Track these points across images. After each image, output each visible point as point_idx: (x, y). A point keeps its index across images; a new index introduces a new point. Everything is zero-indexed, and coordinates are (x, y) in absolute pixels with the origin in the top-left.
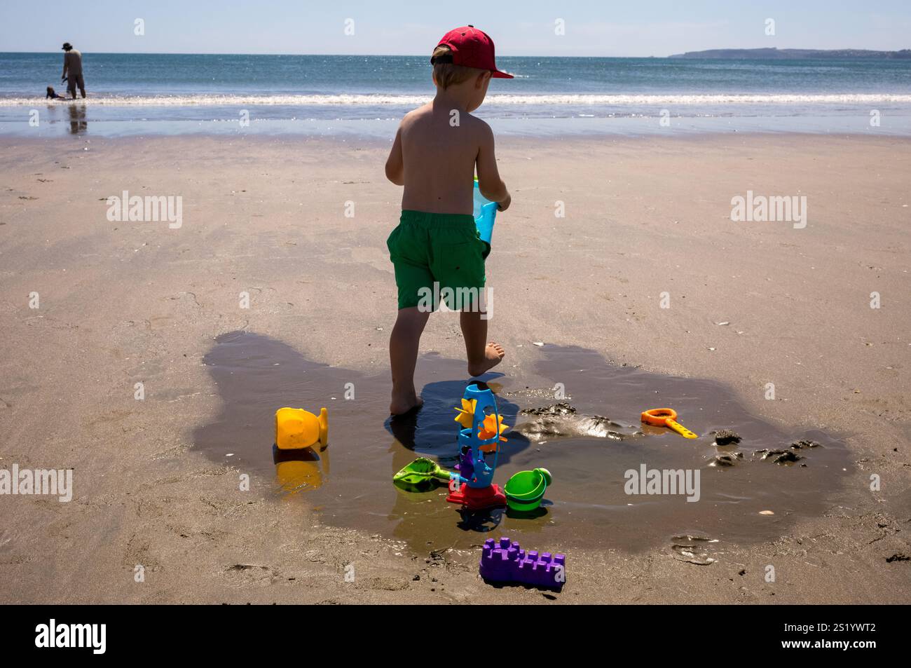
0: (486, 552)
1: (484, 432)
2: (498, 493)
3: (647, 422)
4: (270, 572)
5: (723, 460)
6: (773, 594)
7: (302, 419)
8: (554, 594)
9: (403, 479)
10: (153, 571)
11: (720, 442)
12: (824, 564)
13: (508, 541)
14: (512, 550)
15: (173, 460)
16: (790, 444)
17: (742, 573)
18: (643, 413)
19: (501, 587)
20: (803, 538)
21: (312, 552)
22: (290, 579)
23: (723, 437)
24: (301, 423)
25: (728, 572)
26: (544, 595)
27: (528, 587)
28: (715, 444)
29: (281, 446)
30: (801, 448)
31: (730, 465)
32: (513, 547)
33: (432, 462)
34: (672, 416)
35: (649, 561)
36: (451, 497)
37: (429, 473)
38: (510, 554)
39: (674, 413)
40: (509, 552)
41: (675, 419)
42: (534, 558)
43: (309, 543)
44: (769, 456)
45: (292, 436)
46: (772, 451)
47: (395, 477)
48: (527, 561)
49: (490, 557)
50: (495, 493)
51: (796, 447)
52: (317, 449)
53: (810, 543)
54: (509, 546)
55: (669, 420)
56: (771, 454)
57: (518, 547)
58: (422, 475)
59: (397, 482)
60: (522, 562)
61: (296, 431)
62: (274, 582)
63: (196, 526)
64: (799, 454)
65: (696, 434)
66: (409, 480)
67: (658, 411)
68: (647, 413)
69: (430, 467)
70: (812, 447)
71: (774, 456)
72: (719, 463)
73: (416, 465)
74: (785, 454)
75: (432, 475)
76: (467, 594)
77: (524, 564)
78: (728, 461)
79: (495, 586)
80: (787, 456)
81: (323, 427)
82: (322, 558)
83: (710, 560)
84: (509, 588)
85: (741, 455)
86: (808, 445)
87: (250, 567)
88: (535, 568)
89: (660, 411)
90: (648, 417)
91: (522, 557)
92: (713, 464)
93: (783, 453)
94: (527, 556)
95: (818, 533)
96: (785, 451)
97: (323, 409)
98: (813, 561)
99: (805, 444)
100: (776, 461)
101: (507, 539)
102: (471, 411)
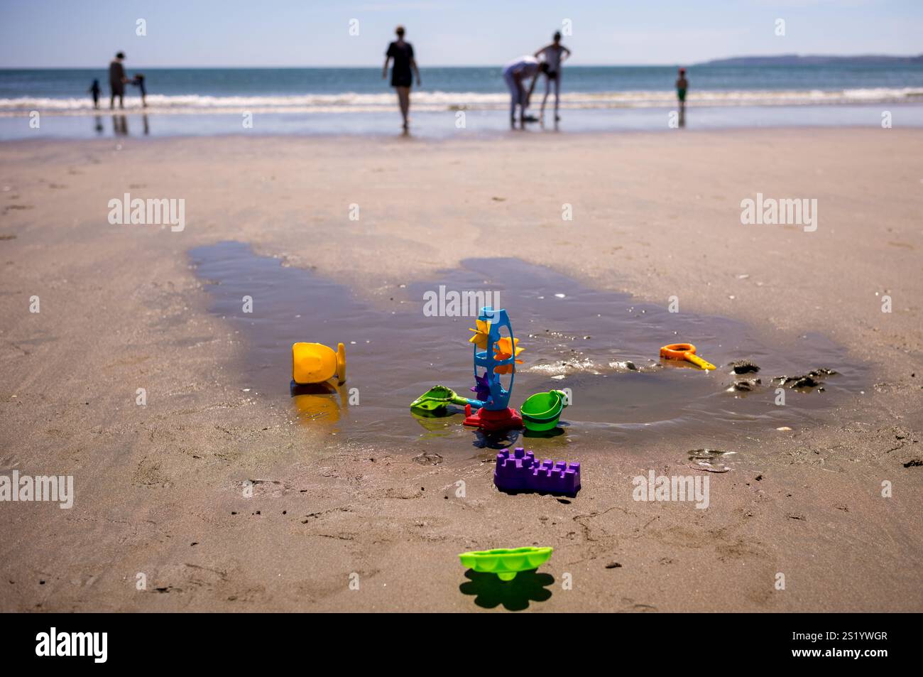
0: (500, 461)
1: (500, 354)
2: (514, 415)
3: (666, 356)
4: (281, 486)
5: (741, 386)
6: (790, 496)
7: (320, 357)
8: (569, 499)
9: (420, 406)
10: (163, 487)
11: (738, 371)
12: (842, 470)
13: (523, 451)
14: (526, 458)
15: (190, 396)
16: (808, 372)
17: (759, 478)
18: (662, 348)
19: (515, 494)
20: (821, 449)
21: (326, 469)
22: (302, 491)
23: (741, 366)
24: (319, 360)
25: (744, 478)
26: (559, 500)
27: (542, 493)
28: (733, 373)
29: (298, 381)
30: (820, 376)
31: (748, 390)
32: (527, 455)
33: (449, 389)
34: (691, 350)
35: (665, 470)
36: (468, 420)
37: (445, 399)
38: (524, 462)
39: (693, 347)
40: (523, 461)
41: (694, 353)
42: (550, 466)
43: (322, 461)
44: (787, 381)
45: (310, 373)
46: (790, 377)
47: (412, 405)
48: (541, 468)
49: (504, 465)
50: (511, 415)
51: (814, 374)
52: (334, 383)
53: (828, 452)
54: (524, 456)
55: (687, 354)
56: (789, 380)
57: (532, 456)
58: (438, 401)
59: (414, 409)
60: (536, 470)
61: (314, 368)
62: (285, 494)
63: (209, 449)
64: (817, 380)
65: (715, 365)
66: (426, 406)
67: (676, 346)
68: (665, 348)
69: (447, 395)
70: (830, 374)
71: (792, 382)
72: (737, 388)
73: (433, 393)
74: (803, 379)
75: (448, 400)
76: (481, 501)
77: (539, 471)
78: (746, 386)
79: (510, 493)
80: (805, 381)
81: (340, 362)
82: (335, 474)
83: (726, 469)
84: (524, 494)
85: (759, 382)
86: (827, 373)
87: (262, 482)
88: (549, 475)
89: (679, 346)
90: (667, 352)
91: (537, 465)
92: (732, 390)
93: (801, 378)
94: (541, 464)
95: (836, 444)
96: (803, 377)
97: (340, 344)
98: (830, 468)
99: (823, 372)
100: (795, 387)
101: (521, 449)
102: (485, 332)
